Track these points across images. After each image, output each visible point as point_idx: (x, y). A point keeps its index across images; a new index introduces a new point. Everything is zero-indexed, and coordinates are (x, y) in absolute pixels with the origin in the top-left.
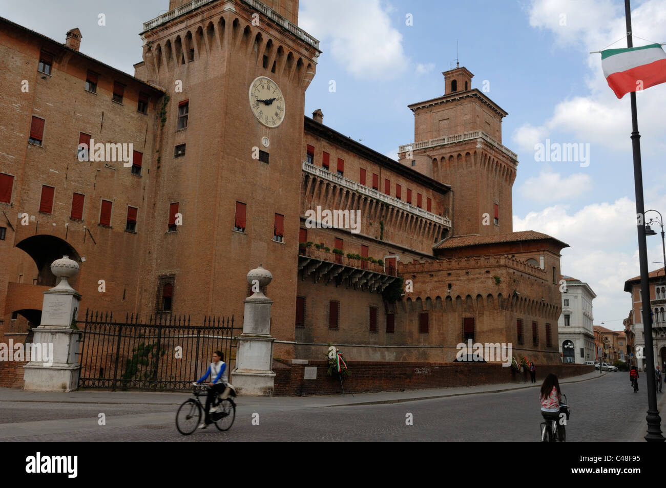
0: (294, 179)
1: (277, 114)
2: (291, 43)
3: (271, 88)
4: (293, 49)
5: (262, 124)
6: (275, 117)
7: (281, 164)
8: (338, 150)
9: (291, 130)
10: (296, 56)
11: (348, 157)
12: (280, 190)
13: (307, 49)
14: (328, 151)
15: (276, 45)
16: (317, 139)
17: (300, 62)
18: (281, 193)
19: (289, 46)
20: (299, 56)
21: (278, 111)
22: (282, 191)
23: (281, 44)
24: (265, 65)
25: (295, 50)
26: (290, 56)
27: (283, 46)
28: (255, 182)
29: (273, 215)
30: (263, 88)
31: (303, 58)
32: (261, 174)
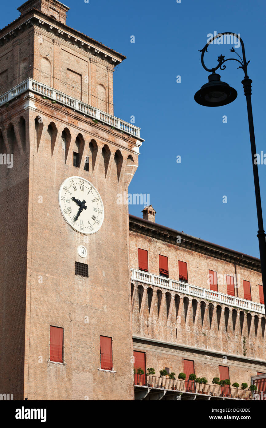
0: (122, 292)
1: (94, 218)
2: (105, 135)
3: (85, 188)
4: (108, 140)
5: (77, 231)
6: (92, 222)
7: (104, 275)
8: (178, 252)
9: (114, 234)
10: (113, 149)
11: (192, 258)
12: (105, 307)
13: (125, 139)
14: (165, 254)
15: (87, 139)
17: (118, 156)
18: (106, 311)
19: (103, 139)
20: (117, 148)
21: (96, 214)
22: (107, 308)
23: (94, 138)
24: (77, 163)
25: (111, 142)
26: (106, 150)
27: (96, 139)
28: (72, 301)
29: (98, 338)
30: (75, 189)
31: (121, 150)
32: (79, 290)
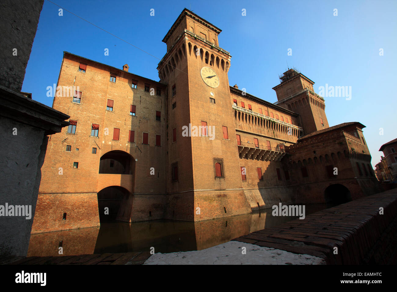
0: (229, 110)
1: (215, 82)
2: (217, 53)
3: (211, 72)
4: (218, 55)
5: (209, 86)
6: (215, 84)
7: (222, 103)
8: (248, 101)
9: (224, 89)
10: (220, 58)
11: (253, 104)
12: (223, 115)
13: (224, 55)
14: (243, 101)
15: (210, 53)
16: (237, 97)
17: (223, 62)
18: (224, 116)
19: (216, 54)
20: (221, 58)
21: (216, 81)
22: (224, 115)
23: (212, 53)
24: (207, 62)
25: (219, 56)
26: (218, 59)
27: (214, 54)
28: (209, 112)
29: (221, 127)
30: (207, 71)
31: (223, 59)
32: (212, 108)
